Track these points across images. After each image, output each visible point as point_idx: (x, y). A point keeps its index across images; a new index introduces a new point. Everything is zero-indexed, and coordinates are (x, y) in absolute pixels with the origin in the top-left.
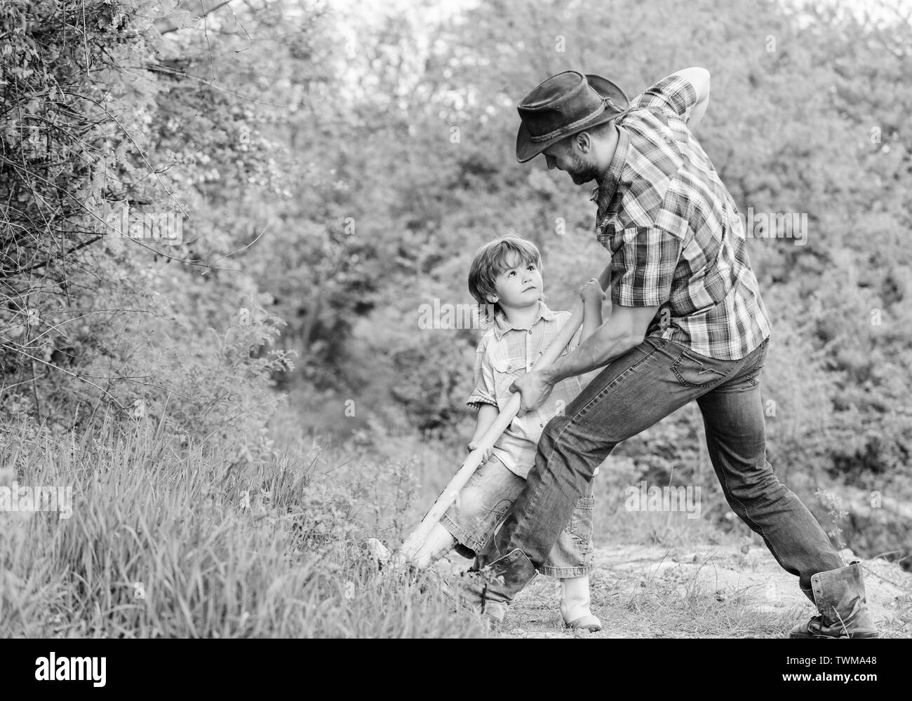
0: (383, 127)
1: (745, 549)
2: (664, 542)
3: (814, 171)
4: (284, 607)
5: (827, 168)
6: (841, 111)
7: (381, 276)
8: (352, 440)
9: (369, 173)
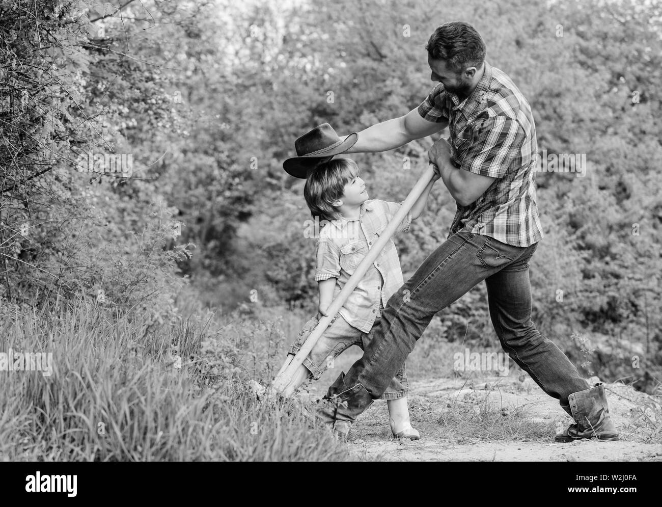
0: (254, 85)
1: (522, 378)
2: (464, 376)
3: (564, 107)
4: (189, 427)
5: (573, 104)
6: (582, 64)
7: (256, 193)
8: (238, 310)
9: (244, 118)
